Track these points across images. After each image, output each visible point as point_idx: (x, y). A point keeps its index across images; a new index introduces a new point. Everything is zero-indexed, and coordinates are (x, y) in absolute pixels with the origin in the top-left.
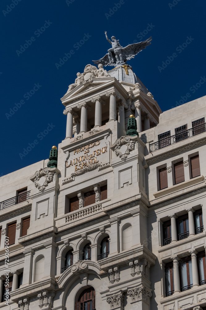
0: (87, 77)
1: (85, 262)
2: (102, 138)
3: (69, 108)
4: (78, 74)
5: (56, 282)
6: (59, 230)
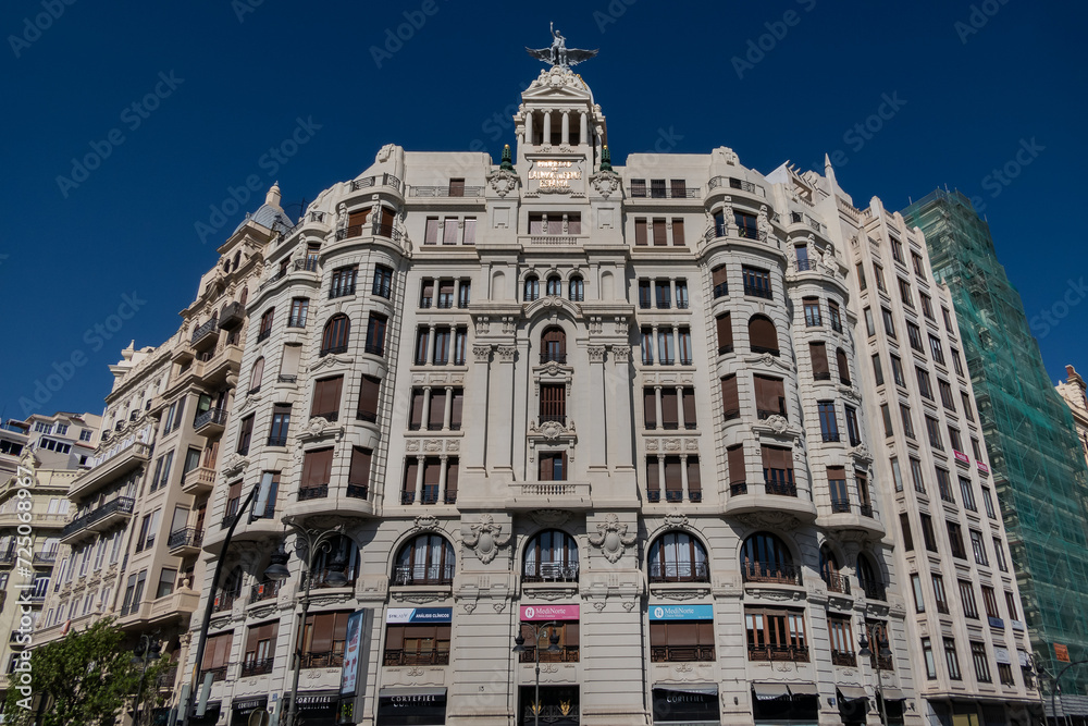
0: (556, 80)
1: (560, 299)
2: (576, 161)
3: (531, 107)
4: (543, 71)
5: (524, 310)
6: (526, 251)
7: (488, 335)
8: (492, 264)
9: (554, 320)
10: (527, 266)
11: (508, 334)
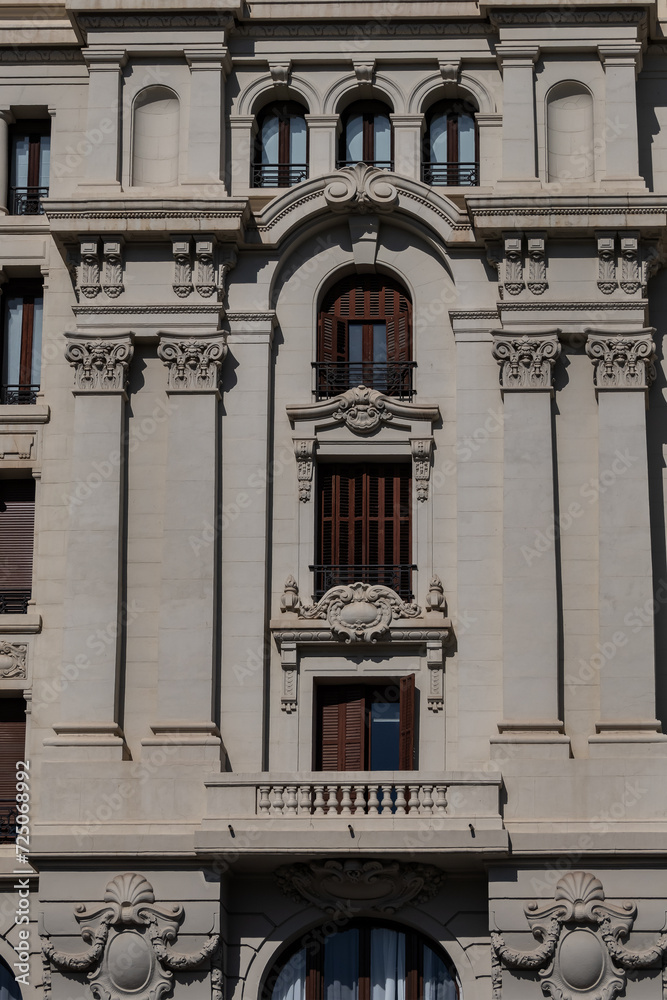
1: (387, 179)
5: (253, 216)
6: (256, 13)
7: (123, 300)
8: (130, 62)
9: (365, 251)
10: (263, 66)
11: (195, 299)
